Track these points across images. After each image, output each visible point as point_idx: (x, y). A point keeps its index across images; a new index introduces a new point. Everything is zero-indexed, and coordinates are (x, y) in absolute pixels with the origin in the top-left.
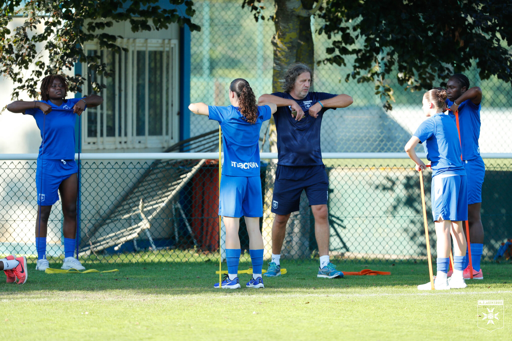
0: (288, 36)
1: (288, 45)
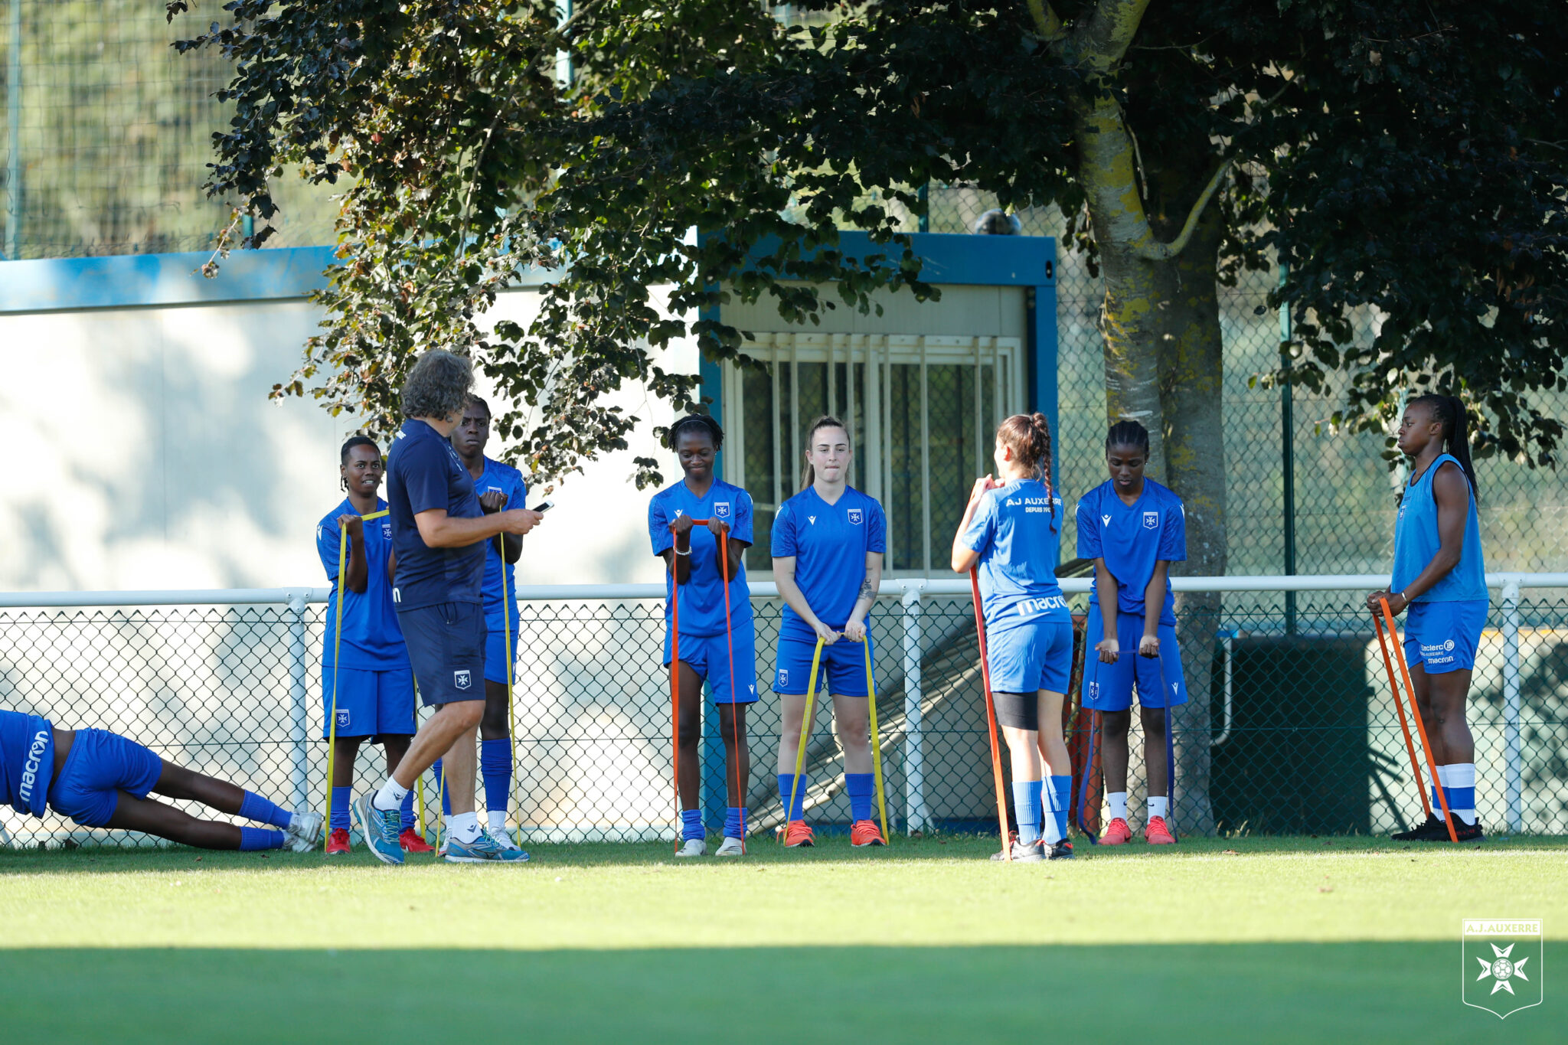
0: (1128, 307)
1: (1132, 330)
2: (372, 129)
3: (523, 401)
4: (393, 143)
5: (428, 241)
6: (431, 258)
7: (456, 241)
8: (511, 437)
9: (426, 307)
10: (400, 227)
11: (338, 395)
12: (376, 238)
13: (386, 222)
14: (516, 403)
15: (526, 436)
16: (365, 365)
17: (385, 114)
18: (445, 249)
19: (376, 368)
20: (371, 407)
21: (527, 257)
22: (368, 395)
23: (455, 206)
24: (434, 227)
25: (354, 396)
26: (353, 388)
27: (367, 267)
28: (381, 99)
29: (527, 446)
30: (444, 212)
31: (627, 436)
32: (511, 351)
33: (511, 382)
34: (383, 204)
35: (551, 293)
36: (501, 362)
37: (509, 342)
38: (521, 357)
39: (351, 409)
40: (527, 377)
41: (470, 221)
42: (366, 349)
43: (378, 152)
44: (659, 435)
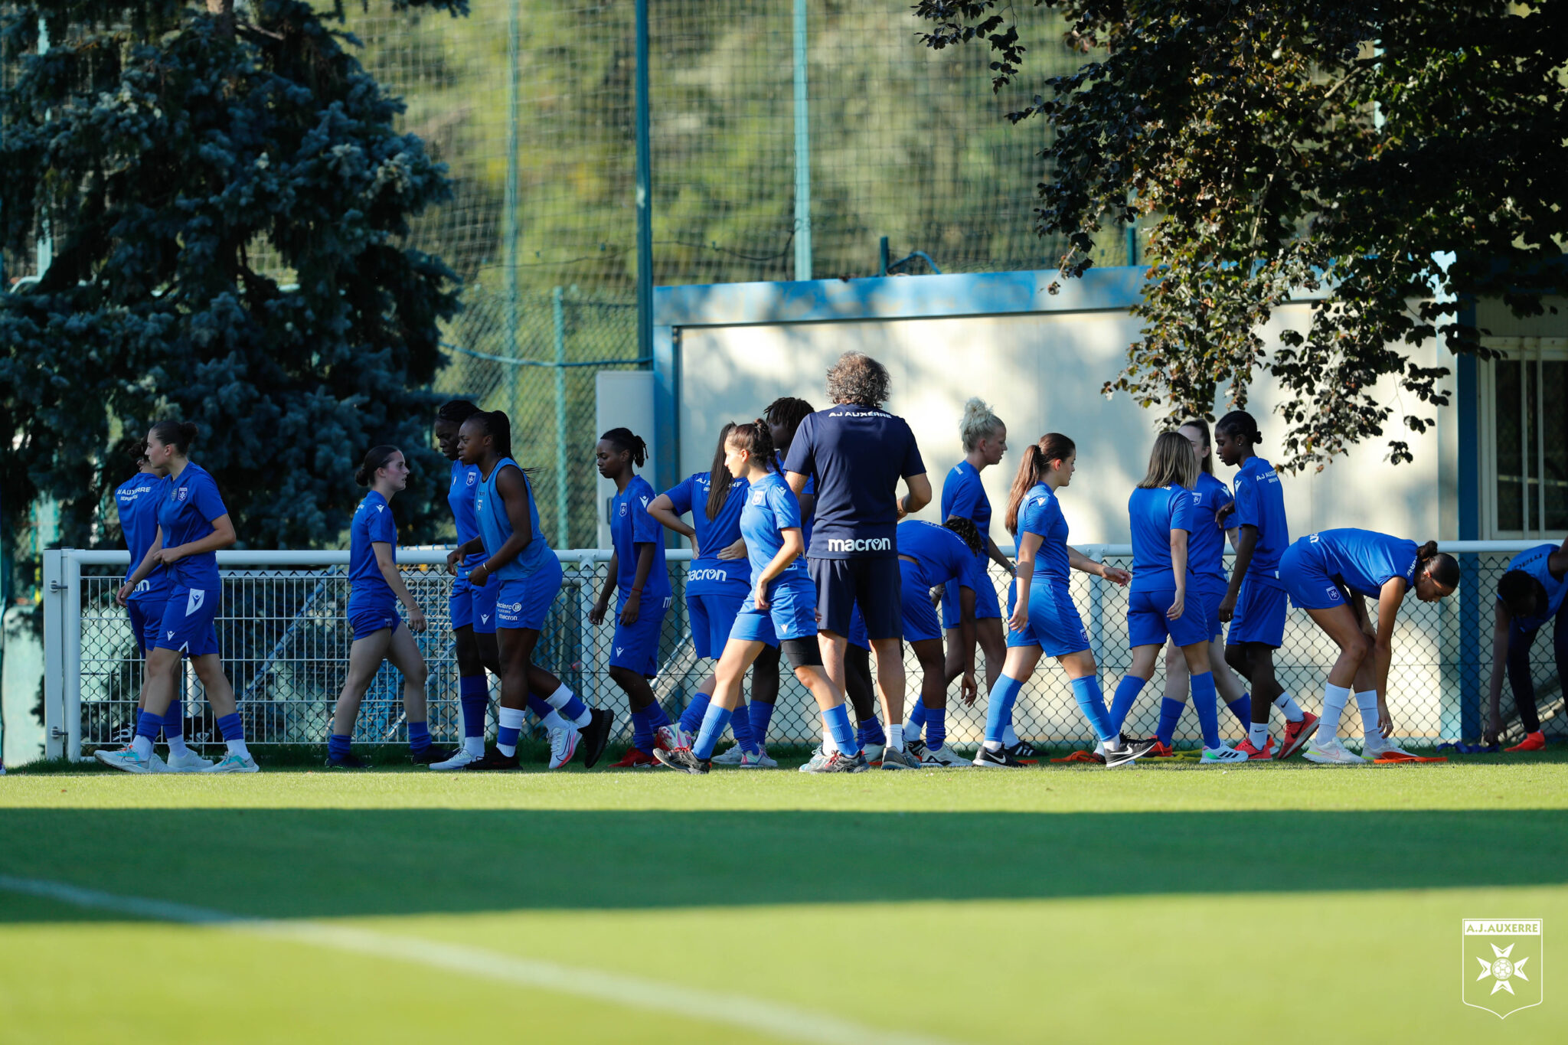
2: (1174, 175)
3: (1304, 392)
4: (1190, 187)
5: (1226, 266)
6: (1227, 279)
7: (1247, 265)
8: (1294, 421)
9: (1219, 320)
10: (1201, 255)
11: (1150, 390)
12: (1179, 262)
13: (1189, 249)
14: (1298, 394)
15: (1306, 420)
16: (1173, 365)
17: (1185, 165)
18: (1237, 272)
19: (1182, 368)
20: (1176, 399)
21: (1295, 281)
22: (1174, 390)
23: (1246, 237)
24: (1229, 254)
25: (1163, 392)
26: (1161, 384)
27: (1170, 286)
28: (1179, 153)
29: (1307, 427)
30: (1237, 242)
31: (1382, 425)
32: (1294, 354)
33: (1294, 379)
34: (1184, 235)
35: (1320, 307)
36: (1286, 363)
37: (1292, 347)
38: (1302, 359)
39: (1158, 402)
40: (1307, 373)
41: (1260, 249)
42: (1172, 353)
43: (1180, 194)
44: (1408, 422)
